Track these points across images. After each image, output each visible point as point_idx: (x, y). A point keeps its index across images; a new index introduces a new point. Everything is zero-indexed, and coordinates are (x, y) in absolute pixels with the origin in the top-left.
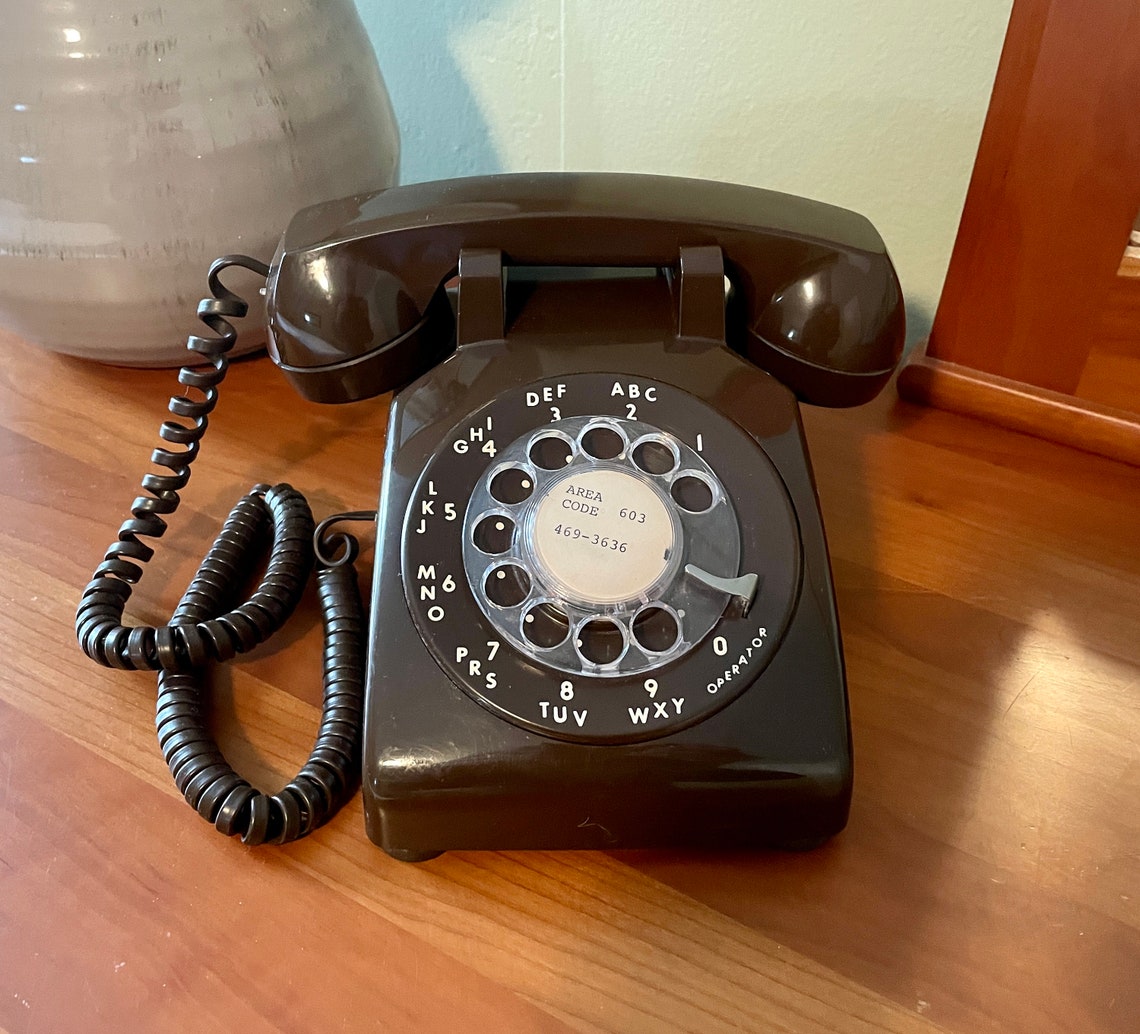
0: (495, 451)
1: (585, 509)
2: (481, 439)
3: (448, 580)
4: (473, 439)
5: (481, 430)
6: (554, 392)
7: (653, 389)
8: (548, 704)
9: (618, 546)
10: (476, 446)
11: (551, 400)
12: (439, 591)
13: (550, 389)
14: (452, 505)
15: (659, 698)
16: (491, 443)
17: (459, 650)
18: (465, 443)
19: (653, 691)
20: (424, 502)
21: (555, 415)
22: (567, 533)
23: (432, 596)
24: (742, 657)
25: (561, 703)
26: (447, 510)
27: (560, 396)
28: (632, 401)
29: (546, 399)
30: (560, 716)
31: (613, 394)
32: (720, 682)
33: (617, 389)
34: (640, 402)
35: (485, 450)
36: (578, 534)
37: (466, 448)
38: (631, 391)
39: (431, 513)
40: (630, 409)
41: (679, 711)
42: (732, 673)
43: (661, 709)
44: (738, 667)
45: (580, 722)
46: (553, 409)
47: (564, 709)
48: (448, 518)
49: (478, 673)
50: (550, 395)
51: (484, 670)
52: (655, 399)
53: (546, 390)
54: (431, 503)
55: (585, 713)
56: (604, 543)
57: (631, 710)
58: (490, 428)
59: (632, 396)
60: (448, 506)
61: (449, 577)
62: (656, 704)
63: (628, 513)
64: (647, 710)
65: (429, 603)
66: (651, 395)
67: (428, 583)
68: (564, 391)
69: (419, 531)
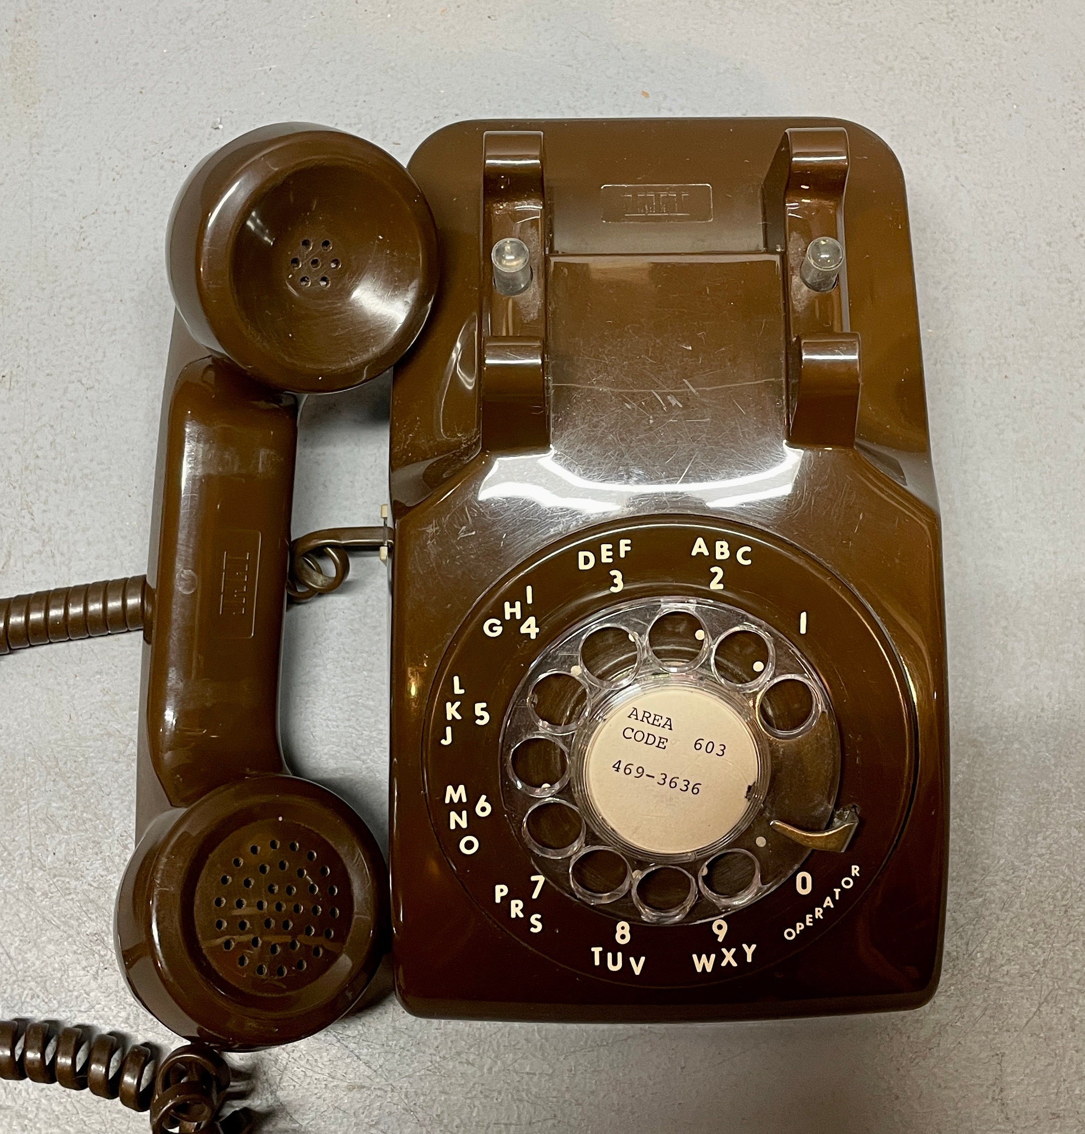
0: (537, 630)
1: (651, 739)
2: (518, 616)
3: (482, 802)
4: (508, 617)
5: (518, 604)
6: (616, 550)
7: (748, 549)
8: (601, 949)
9: (690, 787)
10: (513, 625)
11: (610, 560)
12: (472, 816)
13: (610, 546)
14: (484, 705)
15: (728, 943)
16: (532, 620)
17: (498, 888)
18: (498, 622)
19: (721, 935)
20: (449, 704)
21: (615, 581)
22: (628, 771)
23: (464, 824)
24: (828, 899)
25: (615, 948)
26: (478, 712)
27: (622, 555)
28: (720, 563)
29: (604, 560)
30: (615, 963)
31: (694, 553)
32: (800, 927)
33: (700, 547)
34: (730, 565)
35: (523, 630)
36: (641, 771)
37: (499, 630)
38: (718, 550)
39: (458, 717)
40: (716, 573)
41: (749, 960)
42: (814, 918)
43: (729, 957)
44: (821, 911)
45: (637, 970)
46: (613, 573)
47: (620, 955)
48: (479, 722)
49: (521, 915)
50: (610, 553)
51: (528, 911)
52: (749, 562)
53: (604, 547)
54: (457, 704)
55: (643, 959)
56: (673, 784)
57: (695, 956)
58: (530, 601)
59: (719, 557)
60: (479, 708)
61: (484, 797)
62: (724, 950)
63: (704, 744)
64: (713, 956)
65: (460, 832)
66: (745, 556)
67: (458, 807)
68: (629, 548)
69: (443, 742)
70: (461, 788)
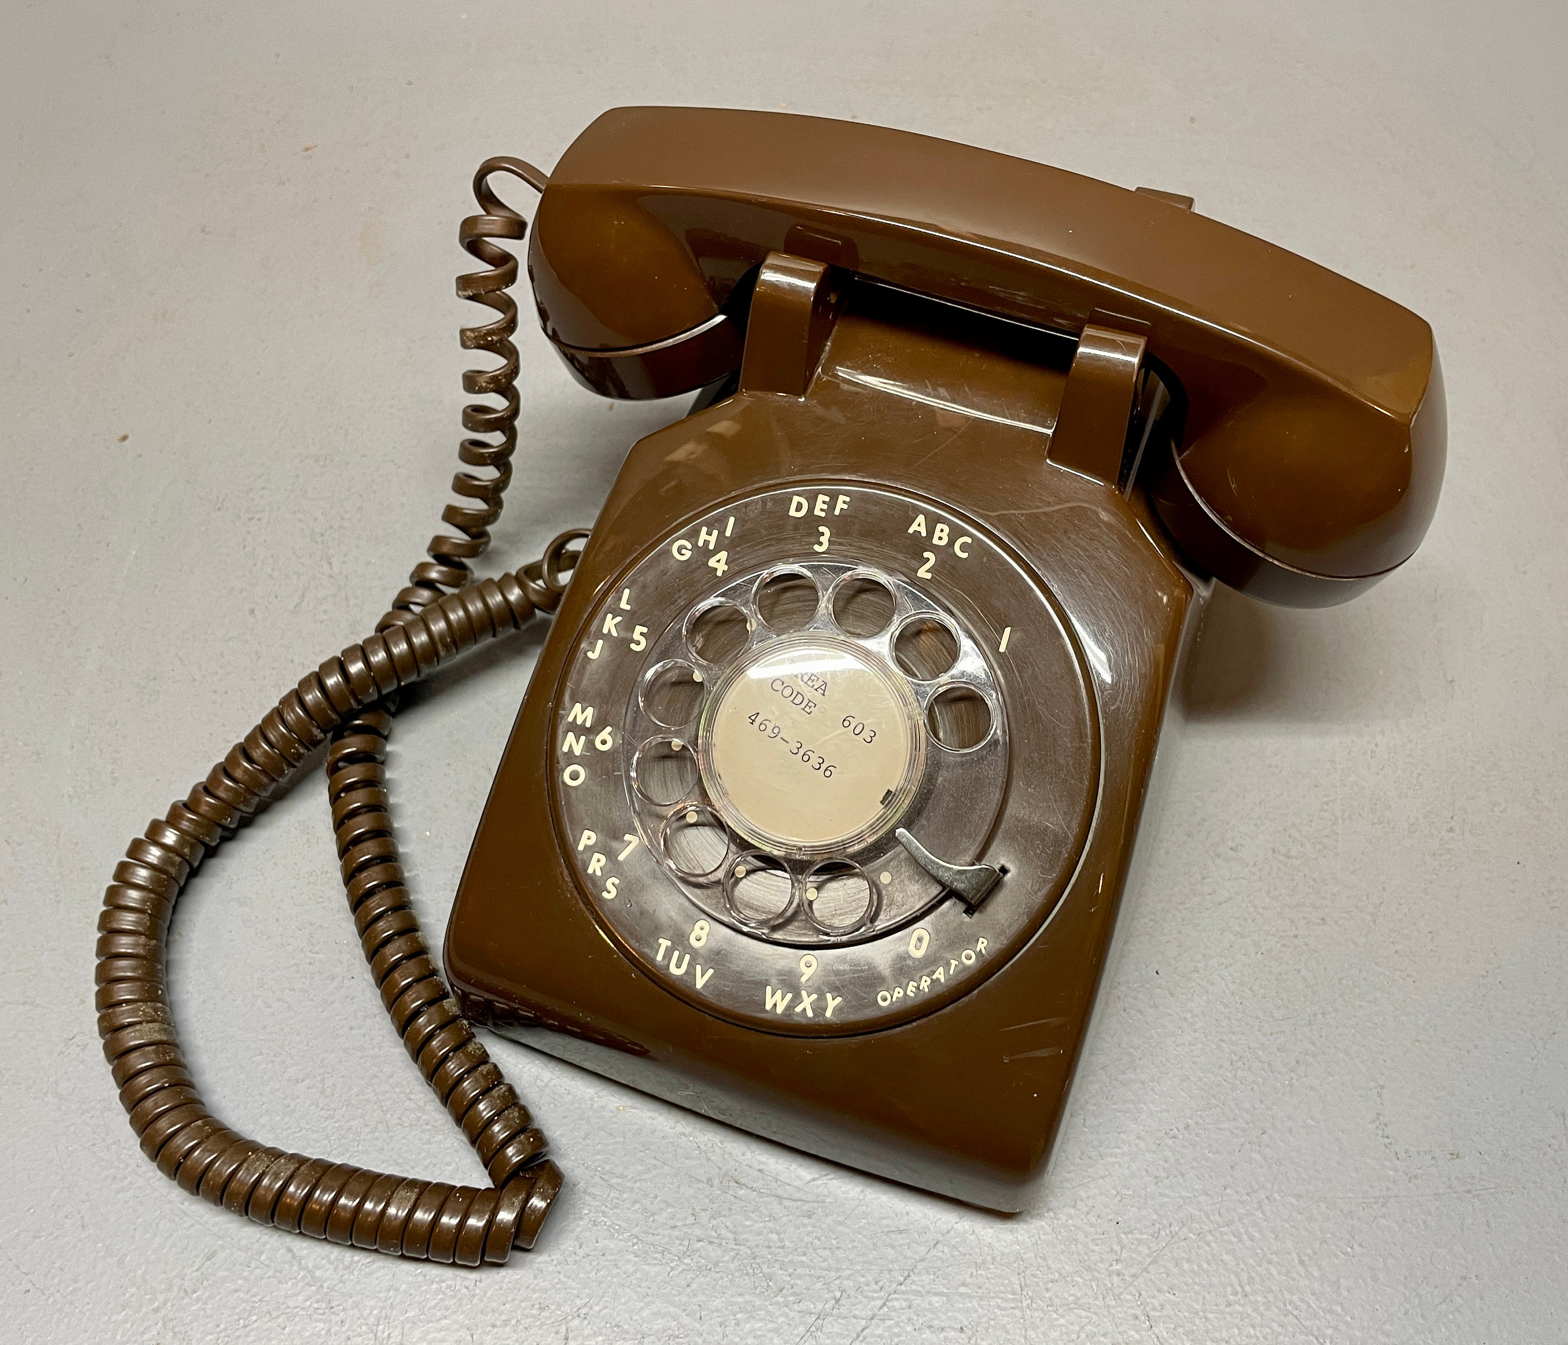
0: (726, 568)
1: (799, 699)
2: (711, 547)
3: (605, 734)
4: (700, 544)
5: (715, 533)
6: (832, 505)
7: (969, 540)
8: (669, 943)
9: (824, 767)
10: (702, 554)
11: (823, 514)
12: (590, 745)
13: (827, 499)
14: (645, 630)
15: (811, 986)
16: (723, 555)
17: (587, 833)
18: (689, 546)
19: (807, 974)
20: (610, 616)
21: (822, 539)
22: (763, 727)
23: (578, 751)
24: (941, 969)
25: (686, 948)
26: (636, 636)
27: (837, 512)
28: (935, 549)
29: (817, 512)
30: (678, 966)
31: (911, 531)
32: (898, 993)
33: (919, 525)
34: (945, 553)
35: (712, 563)
36: (776, 732)
37: (688, 554)
38: (937, 533)
39: (615, 634)
40: (928, 559)
41: (828, 1014)
42: (918, 988)
43: (807, 1002)
44: (929, 981)
45: (700, 983)
46: (822, 529)
47: (687, 957)
48: (633, 646)
49: (599, 873)
50: (825, 507)
51: (607, 871)
52: (965, 555)
53: (821, 498)
54: (619, 619)
55: (711, 971)
56: (806, 758)
57: (769, 991)
58: (728, 534)
59: (935, 541)
60: (639, 629)
61: (609, 729)
62: (804, 993)
63: (854, 723)
64: (789, 996)
65: (571, 758)
66: (963, 547)
67: (579, 730)
68: (845, 507)
70: (590, 711)
